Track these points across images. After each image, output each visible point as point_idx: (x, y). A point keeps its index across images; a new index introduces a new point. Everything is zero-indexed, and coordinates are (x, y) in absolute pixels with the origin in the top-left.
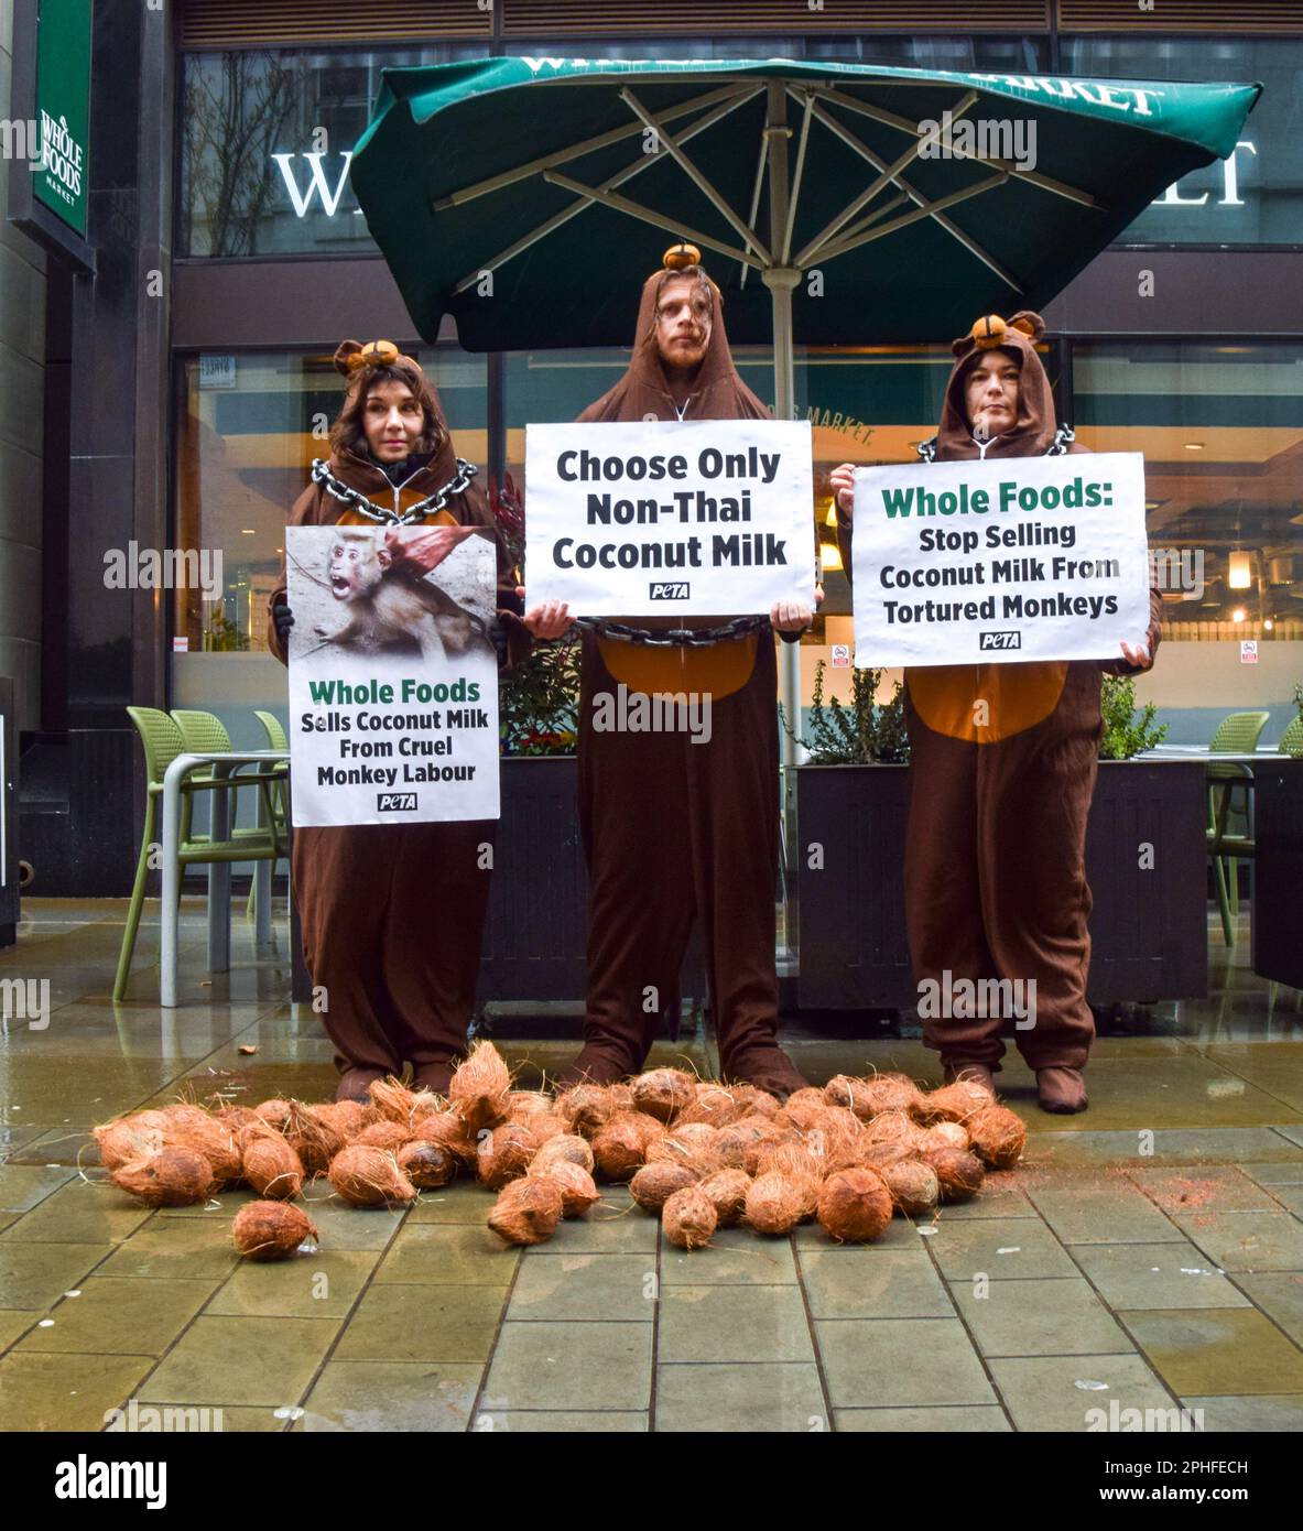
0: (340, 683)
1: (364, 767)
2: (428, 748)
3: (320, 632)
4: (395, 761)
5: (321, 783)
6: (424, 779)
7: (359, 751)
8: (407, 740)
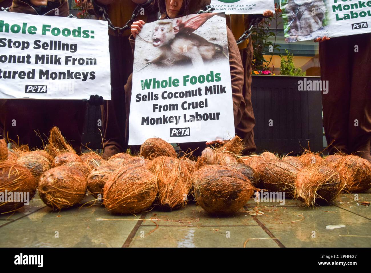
0: (154, 79)
1: (164, 116)
2: (195, 105)
3: (147, 60)
5: (142, 124)
6: (193, 120)
7: (162, 109)
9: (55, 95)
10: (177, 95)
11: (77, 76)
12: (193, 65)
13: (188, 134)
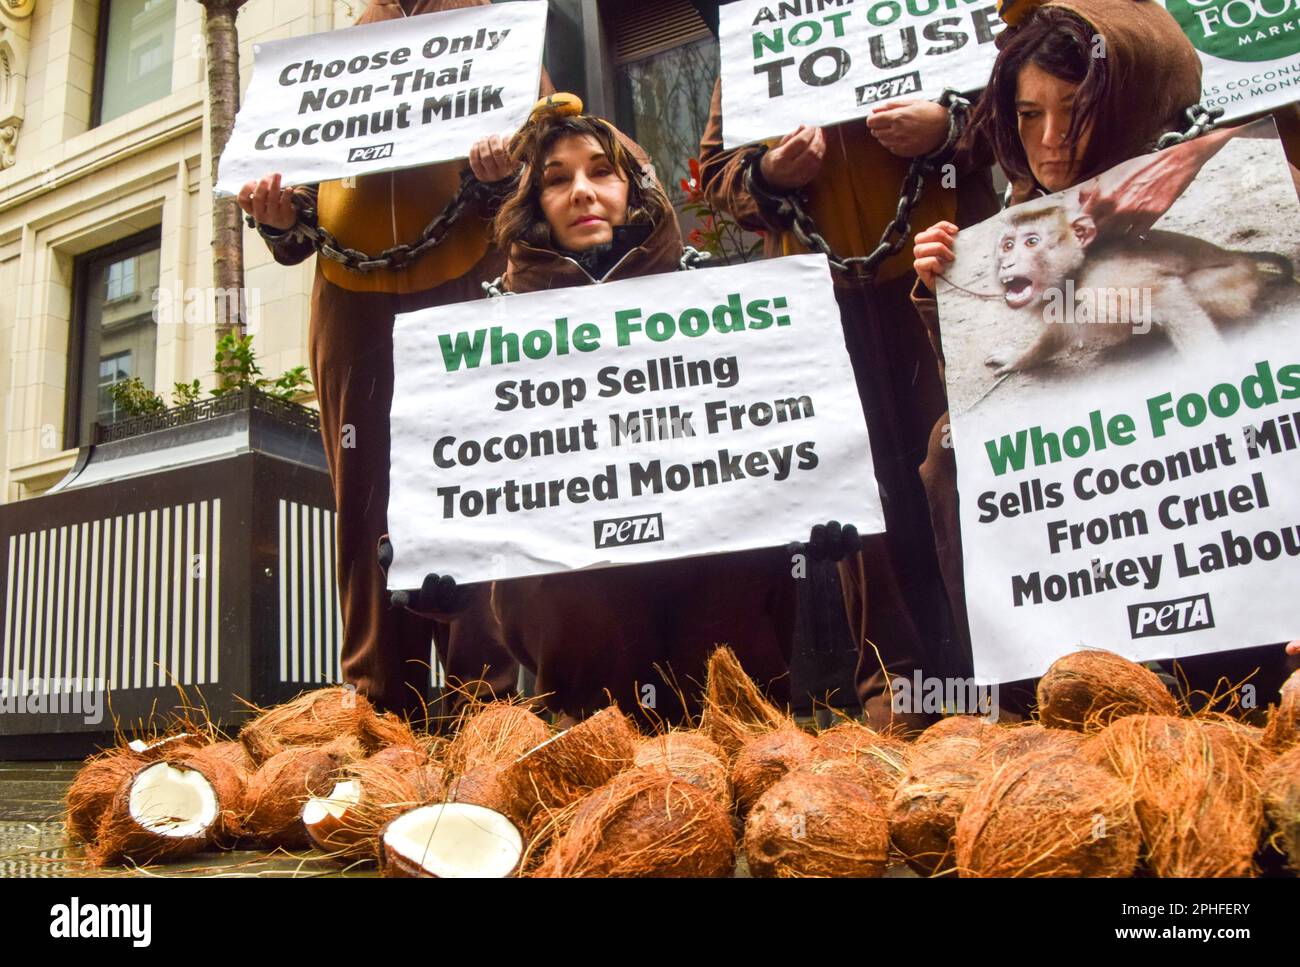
0: (1036, 431)
1: (1096, 563)
2: (1215, 506)
3: (994, 365)
4: (1157, 541)
5: (1018, 602)
6: (1219, 565)
7: (1084, 537)
8: (1174, 499)
9: (693, 541)
10: (1135, 476)
11: (755, 465)
12: (1176, 350)
13: (1205, 621)
